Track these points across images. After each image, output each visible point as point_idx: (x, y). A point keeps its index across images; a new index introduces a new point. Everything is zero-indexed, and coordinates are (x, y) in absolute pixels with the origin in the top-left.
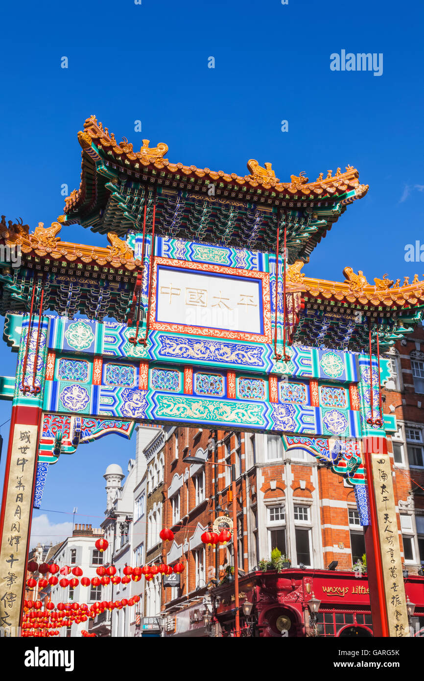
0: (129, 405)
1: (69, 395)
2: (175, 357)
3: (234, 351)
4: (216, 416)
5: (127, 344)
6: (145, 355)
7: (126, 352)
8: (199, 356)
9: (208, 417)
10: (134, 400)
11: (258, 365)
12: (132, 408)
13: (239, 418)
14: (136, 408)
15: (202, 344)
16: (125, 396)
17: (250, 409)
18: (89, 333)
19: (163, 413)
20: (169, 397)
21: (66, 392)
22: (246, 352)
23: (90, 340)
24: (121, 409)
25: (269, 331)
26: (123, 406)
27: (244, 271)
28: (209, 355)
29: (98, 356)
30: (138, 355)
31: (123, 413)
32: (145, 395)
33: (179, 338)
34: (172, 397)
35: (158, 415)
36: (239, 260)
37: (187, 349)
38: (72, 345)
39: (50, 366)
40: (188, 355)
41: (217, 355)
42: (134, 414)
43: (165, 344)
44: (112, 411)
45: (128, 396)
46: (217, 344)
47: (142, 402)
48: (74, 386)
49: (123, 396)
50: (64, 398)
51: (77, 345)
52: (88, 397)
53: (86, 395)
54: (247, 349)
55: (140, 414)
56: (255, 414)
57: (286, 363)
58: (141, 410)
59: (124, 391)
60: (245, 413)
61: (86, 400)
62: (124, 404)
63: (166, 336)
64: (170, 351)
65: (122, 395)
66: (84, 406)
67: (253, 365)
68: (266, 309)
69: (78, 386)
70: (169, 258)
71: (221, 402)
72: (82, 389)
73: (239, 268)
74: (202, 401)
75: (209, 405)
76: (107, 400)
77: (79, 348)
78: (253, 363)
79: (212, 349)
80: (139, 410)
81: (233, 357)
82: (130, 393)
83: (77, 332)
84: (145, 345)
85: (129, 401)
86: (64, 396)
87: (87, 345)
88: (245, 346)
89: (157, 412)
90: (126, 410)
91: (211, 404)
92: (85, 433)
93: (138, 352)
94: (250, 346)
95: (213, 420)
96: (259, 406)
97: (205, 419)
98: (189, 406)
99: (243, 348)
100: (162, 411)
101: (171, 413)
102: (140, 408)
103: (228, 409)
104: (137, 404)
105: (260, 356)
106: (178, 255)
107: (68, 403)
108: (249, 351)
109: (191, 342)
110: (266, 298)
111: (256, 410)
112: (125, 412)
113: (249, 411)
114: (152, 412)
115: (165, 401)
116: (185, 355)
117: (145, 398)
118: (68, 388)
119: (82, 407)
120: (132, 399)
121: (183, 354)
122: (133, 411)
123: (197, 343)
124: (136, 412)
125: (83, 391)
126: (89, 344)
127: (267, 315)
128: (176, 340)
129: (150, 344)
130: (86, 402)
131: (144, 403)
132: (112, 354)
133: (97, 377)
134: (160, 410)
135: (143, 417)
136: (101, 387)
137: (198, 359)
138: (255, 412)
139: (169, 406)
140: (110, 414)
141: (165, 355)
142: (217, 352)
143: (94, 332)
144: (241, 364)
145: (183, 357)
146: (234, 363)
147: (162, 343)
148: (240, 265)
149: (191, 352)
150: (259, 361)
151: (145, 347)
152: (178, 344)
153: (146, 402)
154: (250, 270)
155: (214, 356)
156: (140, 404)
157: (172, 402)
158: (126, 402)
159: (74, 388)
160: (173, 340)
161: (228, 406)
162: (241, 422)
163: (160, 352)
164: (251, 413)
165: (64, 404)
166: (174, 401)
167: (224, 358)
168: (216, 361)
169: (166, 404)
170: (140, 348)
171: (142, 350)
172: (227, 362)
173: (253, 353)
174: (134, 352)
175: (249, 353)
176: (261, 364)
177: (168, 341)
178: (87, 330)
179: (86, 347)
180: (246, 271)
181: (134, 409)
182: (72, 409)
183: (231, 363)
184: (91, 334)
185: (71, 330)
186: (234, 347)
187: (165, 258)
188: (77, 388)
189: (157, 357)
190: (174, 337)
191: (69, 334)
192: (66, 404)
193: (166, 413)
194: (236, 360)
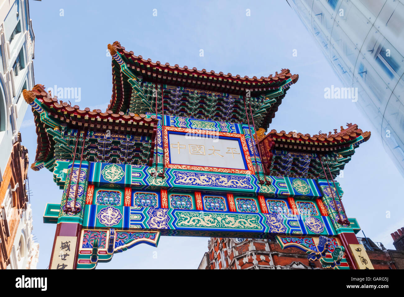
0: (154, 220)
1: (105, 214)
2: (187, 184)
3: (230, 180)
4: (224, 224)
5: (150, 177)
6: (164, 184)
7: (150, 183)
8: (204, 184)
9: (218, 226)
10: (158, 216)
11: (249, 188)
12: (157, 222)
13: (242, 225)
14: (160, 221)
15: (206, 176)
16: (150, 213)
17: (249, 218)
18: (120, 171)
19: (182, 224)
20: (185, 213)
21: (102, 212)
22: (239, 180)
23: (121, 176)
24: (148, 223)
25: (251, 167)
26: (149, 221)
27: (227, 134)
28: (212, 183)
29: (128, 186)
30: (159, 184)
31: (150, 226)
32: (166, 212)
33: (188, 173)
34: (188, 213)
35: (178, 226)
36: (223, 128)
37: (195, 179)
38: (107, 179)
39: (90, 195)
40: (197, 183)
41: (218, 182)
42: (159, 226)
43: (178, 176)
44: (141, 225)
45: (153, 213)
46: (216, 176)
47: (165, 217)
48: (109, 207)
49: (149, 214)
50: (100, 217)
51: (111, 179)
52: (121, 215)
53: (119, 213)
54: (239, 178)
55: (164, 226)
56: (254, 222)
57: (268, 186)
58: (164, 223)
59: (150, 210)
60: (246, 221)
61: (119, 217)
62: (150, 219)
63: (179, 172)
64: (183, 181)
65: (148, 212)
66: (118, 222)
67: (245, 188)
68: (246, 154)
69: (112, 207)
70: (175, 127)
71: (226, 215)
72: (115, 209)
73: (223, 132)
74: (212, 215)
75: (217, 217)
76: (136, 217)
77: (113, 181)
78: (245, 187)
79: (214, 178)
80: (162, 223)
81: (230, 184)
82: (154, 211)
83: (111, 170)
84: (163, 177)
85: (154, 217)
86: (101, 215)
87: (119, 179)
88: (237, 176)
89: (177, 224)
90: (152, 223)
91: (219, 216)
92: (119, 244)
93: (159, 182)
94: (240, 176)
95: (222, 227)
96: (255, 217)
97: (216, 227)
98: (202, 218)
99: (235, 177)
100: (181, 223)
101: (189, 224)
102: (163, 221)
103: (232, 219)
104: (161, 218)
105: (249, 182)
106: (181, 125)
107: (104, 221)
108: (241, 179)
109: (197, 175)
110: (245, 148)
111: (254, 219)
112: (151, 225)
113: (248, 220)
114: (173, 224)
115: (182, 216)
116: (194, 183)
117: (166, 214)
118: (104, 209)
119: (116, 222)
120: (156, 215)
121: (192, 183)
122: (158, 224)
123: (202, 175)
124: (161, 224)
125: (116, 211)
126: (120, 178)
127: (248, 158)
128: (186, 174)
129: (167, 177)
130: (119, 219)
131: (166, 218)
132: (138, 184)
133: (128, 201)
134: (179, 223)
135: (166, 228)
136: (131, 208)
137: (204, 185)
138: (253, 220)
139: (187, 219)
140: (139, 227)
141: (179, 183)
142: (217, 181)
143: (124, 170)
144: (236, 187)
145: (193, 185)
146: (231, 187)
147: (176, 176)
148: (224, 130)
149: (198, 181)
150: (249, 186)
151: (163, 179)
152: (188, 177)
153: (168, 217)
154: (231, 133)
155: (216, 183)
156: (163, 219)
157: (188, 216)
158: (151, 217)
159: (109, 209)
160: (184, 174)
161: (232, 217)
162: (244, 228)
163: (175, 182)
164: (251, 221)
165: (101, 221)
166: (190, 215)
167: (223, 184)
168: (218, 186)
169: (183, 217)
170: (160, 180)
171: (162, 181)
172: (225, 187)
173: (243, 180)
174: (156, 182)
175: (241, 181)
176: (250, 187)
177: (180, 175)
178: (119, 169)
179: (118, 180)
180: (229, 134)
181: (159, 222)
182: (108, 225)
183: (228, 187)
184: (122, 171)
185: (106, 169)
186: (229, 177)
187: (173, 127)
188: (112, 209)
189: (173, 185)
190: (184, 172)
191: (105, 172)
192: (103, 221)
193: (184, 224)
194: (232, 186)
